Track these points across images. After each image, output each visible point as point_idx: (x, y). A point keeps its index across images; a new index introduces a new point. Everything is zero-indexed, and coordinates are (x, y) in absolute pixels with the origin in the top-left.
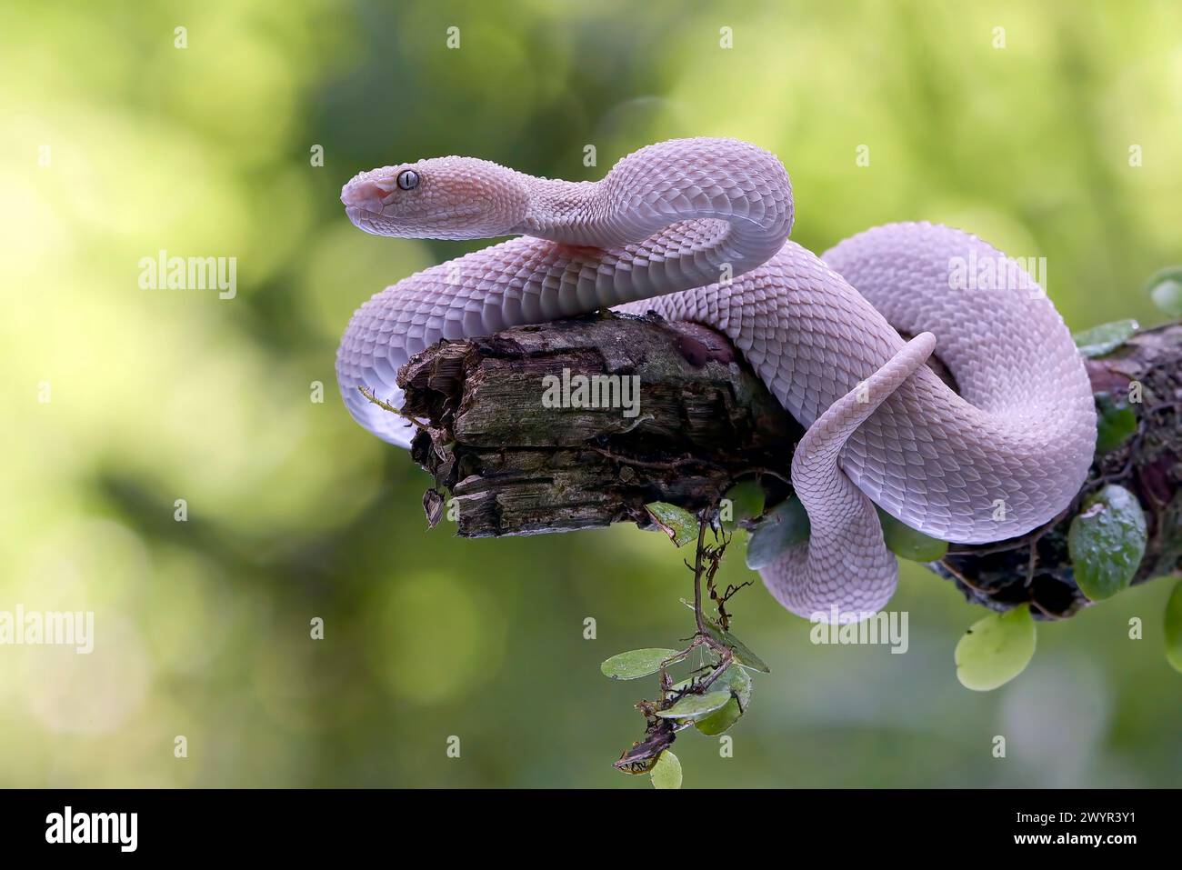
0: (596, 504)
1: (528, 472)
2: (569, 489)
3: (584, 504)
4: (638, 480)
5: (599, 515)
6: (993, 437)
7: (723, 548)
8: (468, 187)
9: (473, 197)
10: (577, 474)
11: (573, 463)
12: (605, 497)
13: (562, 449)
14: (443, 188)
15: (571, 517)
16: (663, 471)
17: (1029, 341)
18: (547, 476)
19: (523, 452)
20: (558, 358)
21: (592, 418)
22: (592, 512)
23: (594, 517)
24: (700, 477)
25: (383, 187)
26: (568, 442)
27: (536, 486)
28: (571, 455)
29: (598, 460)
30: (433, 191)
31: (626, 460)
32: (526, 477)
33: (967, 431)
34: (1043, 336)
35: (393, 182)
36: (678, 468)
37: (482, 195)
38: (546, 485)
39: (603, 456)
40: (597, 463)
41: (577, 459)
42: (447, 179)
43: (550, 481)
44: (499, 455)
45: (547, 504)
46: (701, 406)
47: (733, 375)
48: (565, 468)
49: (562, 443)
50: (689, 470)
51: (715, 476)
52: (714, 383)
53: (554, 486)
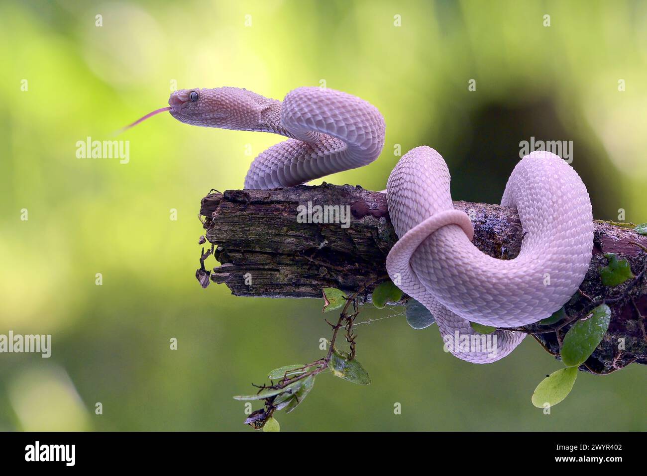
0: (311, 285)
1: (262, 264)
2: (290, 276)
3: (304, 285)
4: (329, 275)
5: (313, 292)
6: (475, 270)
7: (356, 315)
8: (218, 103)
9: (221, 108)
10: (295, 268)
11: (291, 262)
12: (316, 282)
13: (281, 254)
14: (207, 102)
15: (294, 291)
16: (341, 271)
17: (546, 220)
18: (275, 268)
19: (258, 254)
20: (272, 205)
21: (294, 240)
22: (309, 289)
23: (309, 293)
24: (362, 277)
25: (180, 98)
26: (283, 251)
27: (269, 272)
28: (289, 258)
29: (306, 263)
30: (203, 104)
31: (322, 264)
32: (261, 267)
33: (459, 265)
34: (554, 219)
35: (186, 97)
36: (348, 270)
37: (225, 108)
38: (276, 273)
39: (309, 261)
40: (307, 264)
41: (293, 260)
42: (209, 98)
43: (278, 270)
44: (240, 254)
45: (278, 283)
46: (361, 239)
47: (380, 224)
48: (287, 265)
49: (280, 251)
50: (357, 272)
51: (372, 277)
52: (367, 227)
53: (281, 274)
